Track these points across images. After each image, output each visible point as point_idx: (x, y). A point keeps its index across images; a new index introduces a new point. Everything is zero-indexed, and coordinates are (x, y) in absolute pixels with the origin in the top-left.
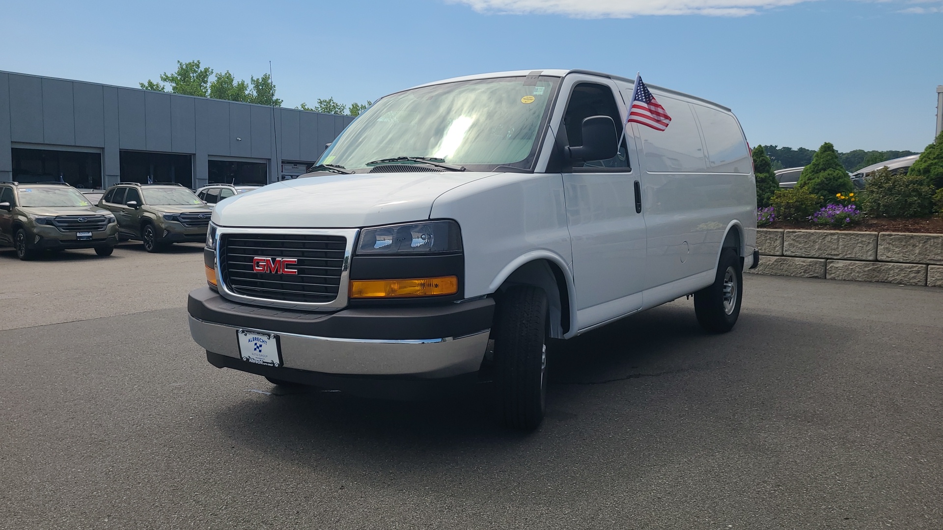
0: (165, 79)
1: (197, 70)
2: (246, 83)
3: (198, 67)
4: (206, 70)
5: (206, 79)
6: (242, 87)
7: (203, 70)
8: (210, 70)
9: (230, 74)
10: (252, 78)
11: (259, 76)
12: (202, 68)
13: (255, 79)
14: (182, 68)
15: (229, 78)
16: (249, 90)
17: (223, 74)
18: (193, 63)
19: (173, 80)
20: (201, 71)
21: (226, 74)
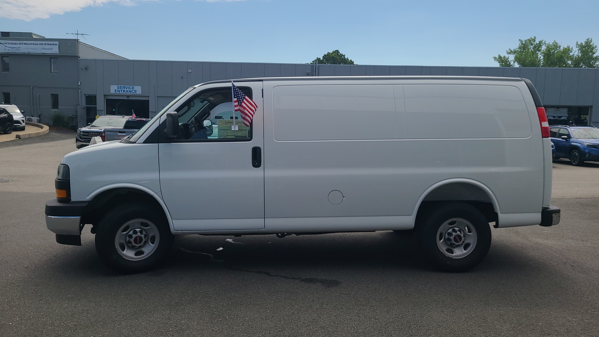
0: (510, 52)
1: (533, 43)
2: (571, 48)
3: (534, 40)
4: (540, 42)
5: (540, 49)
6: (567, 50)
7: (538, 43)
8: (543, 42)
9: (557, 43)
10: (577, 43)
11: (583, 41)
12: (537, 42)
13: (579, 43)
14: (522, 44)
15: (556, 46)
16: (573, 52)
17: (551, 43)
18: (531, 38)
19: (515, 52)
20: (537, 44)
21: (553, 43)
